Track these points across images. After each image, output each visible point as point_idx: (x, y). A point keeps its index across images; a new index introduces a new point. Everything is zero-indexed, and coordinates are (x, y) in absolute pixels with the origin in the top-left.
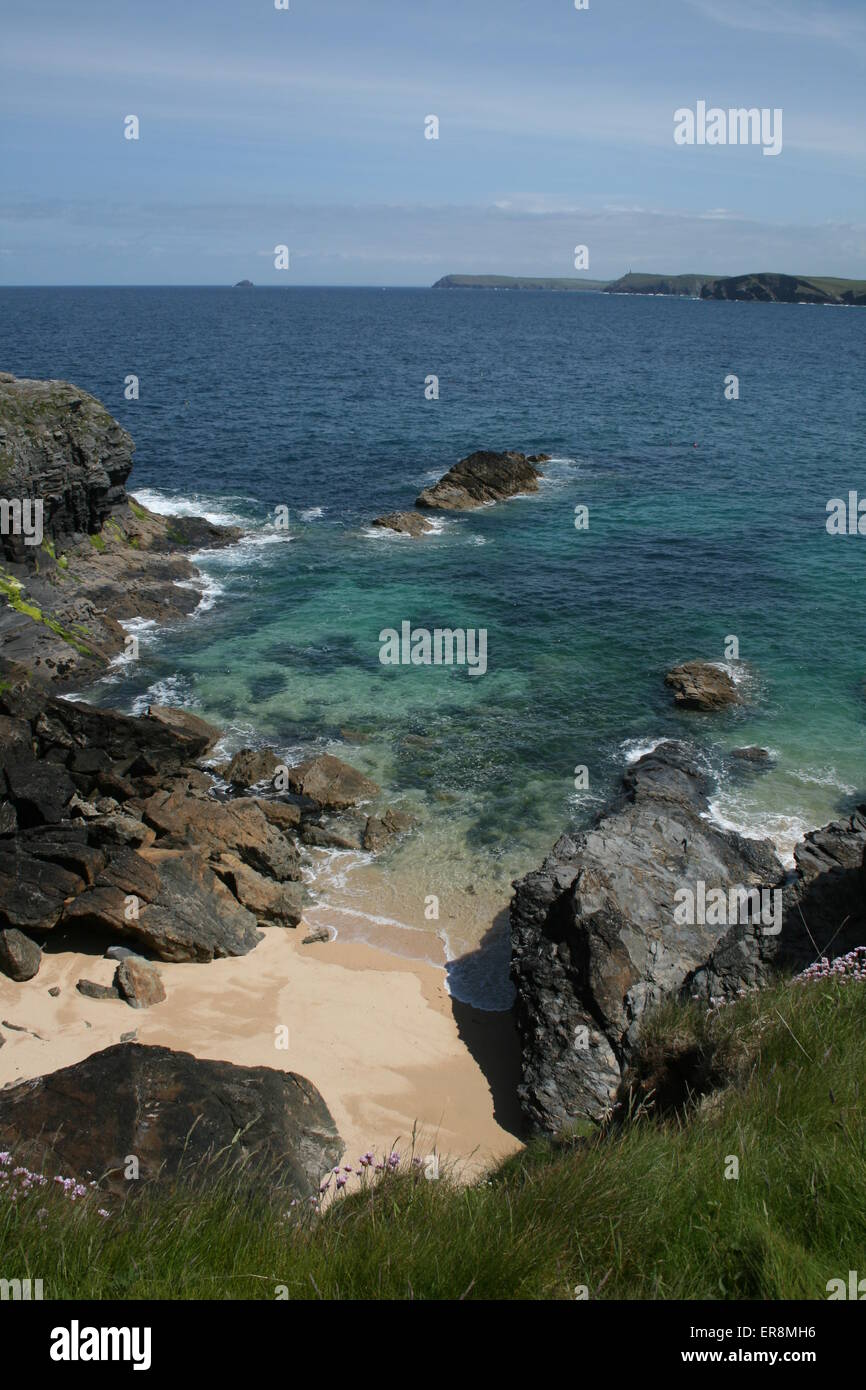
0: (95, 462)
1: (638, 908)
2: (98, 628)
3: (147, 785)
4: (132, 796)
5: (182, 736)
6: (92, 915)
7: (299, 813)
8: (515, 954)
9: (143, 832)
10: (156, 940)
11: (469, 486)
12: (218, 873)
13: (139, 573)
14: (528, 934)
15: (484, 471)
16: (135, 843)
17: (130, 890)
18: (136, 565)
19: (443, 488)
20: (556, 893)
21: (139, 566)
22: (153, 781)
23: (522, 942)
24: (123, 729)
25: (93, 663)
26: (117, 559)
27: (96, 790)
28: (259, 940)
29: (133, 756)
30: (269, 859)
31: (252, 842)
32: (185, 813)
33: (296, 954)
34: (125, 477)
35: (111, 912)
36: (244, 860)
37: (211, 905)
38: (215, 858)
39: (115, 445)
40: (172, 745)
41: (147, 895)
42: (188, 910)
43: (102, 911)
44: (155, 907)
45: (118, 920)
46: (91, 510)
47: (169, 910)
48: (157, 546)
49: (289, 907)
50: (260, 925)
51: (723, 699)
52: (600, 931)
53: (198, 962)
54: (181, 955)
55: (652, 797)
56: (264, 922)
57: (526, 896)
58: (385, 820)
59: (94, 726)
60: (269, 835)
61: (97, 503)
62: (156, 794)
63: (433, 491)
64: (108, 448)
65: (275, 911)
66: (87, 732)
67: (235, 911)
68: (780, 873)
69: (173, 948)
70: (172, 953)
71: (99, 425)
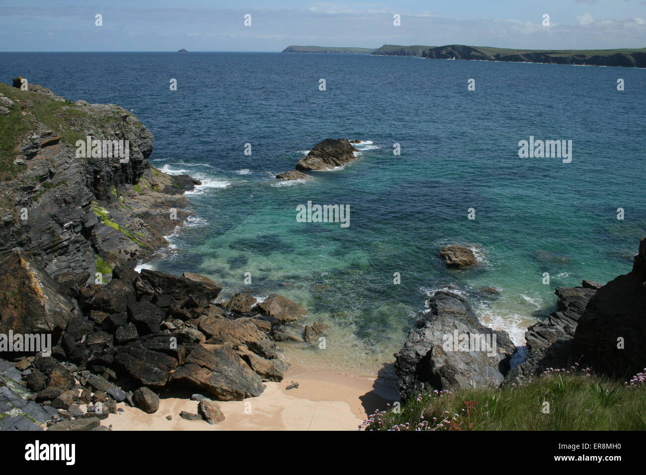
0: (136, 147)
1: (458, 364)
2: (147, 233)
3: (195, 312)
4: (190, 318)
5: (208, 287)
6: (185, 379)
7: (270, 325)
8: (402, 389)
9: (201, 336)
10: (217, 390)
11: (323, 157)
12: (240, 356)
13: (161, 204)
14: (407, 379)
15: (330, 149)
16: (198, 341)
17: (202, 365)
18: (159, 200)
19: (310, 158)
20: (418, 358)
21: (161, 201)
22: (199, 310)
23: (405, 383)
24: (180, 284)
25: (147, 251)
26: (149, 197)
27: (171, 316)
28: (264, 388)
29: (184, 298)
30: (262, 348)
31: (253, 340)
32: (217, 326)
33: (284, 395)
34: (149, 154)
35: (194, 376)
36: (250, 349)
37: (240, 371)
38: (236, 348)
39: (144, 138)
40: (204, 292)
41: (211, 367)
42: (231, 374)
43: (190, 376)
44: (215, 373)
45: (199, 381)
46: (134, 172)
47: (222, 375)
48: (167, 190)
49: (277, 371)
50: (263, 381)
51: (470, 263)
52: (446, 375)
53: (237, 400)
54: (229, 397)
55: (447, 312)
56: (265, 380)
57: (403, 361)
58: (313, 327)
59: (165, 283)
60: (261, 336)
61: (137, 168)
62: (200, 317)
63: (305, 160)
64: (140, 139)
65: (271, 374)
66: (162, 286)
67: (251, 374)
68: (514, 348)
69: (225, 394)
70: (224, 396)
71: (136, 127)
